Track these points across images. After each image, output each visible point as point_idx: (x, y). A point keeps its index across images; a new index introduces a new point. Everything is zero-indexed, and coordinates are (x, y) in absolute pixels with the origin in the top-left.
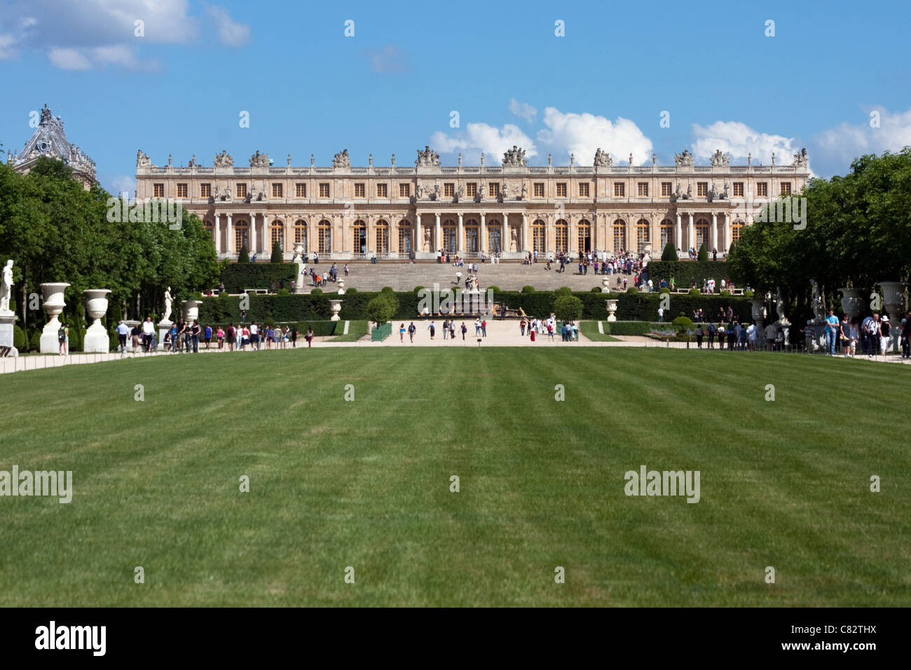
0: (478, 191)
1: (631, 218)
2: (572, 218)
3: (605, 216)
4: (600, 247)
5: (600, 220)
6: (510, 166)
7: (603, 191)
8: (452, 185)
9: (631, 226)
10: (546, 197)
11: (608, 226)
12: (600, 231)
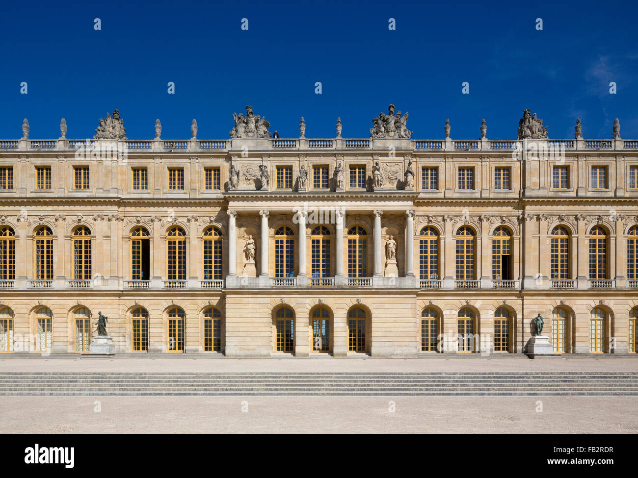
0: (331, 176)
1: (581, 223)
2: (485, 223)
3: (538, 219)
4: (530, 270)
5: (531, 225)
6: (384, 138)
7: (535, 179)
8: (290, 168)
9: (582, 236)
10: (442, 189)
11: (543, 235)
12: (531, 244)
